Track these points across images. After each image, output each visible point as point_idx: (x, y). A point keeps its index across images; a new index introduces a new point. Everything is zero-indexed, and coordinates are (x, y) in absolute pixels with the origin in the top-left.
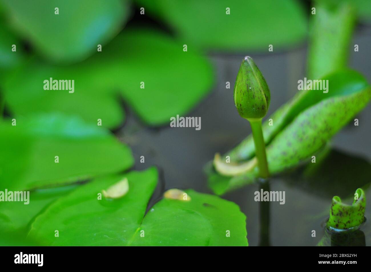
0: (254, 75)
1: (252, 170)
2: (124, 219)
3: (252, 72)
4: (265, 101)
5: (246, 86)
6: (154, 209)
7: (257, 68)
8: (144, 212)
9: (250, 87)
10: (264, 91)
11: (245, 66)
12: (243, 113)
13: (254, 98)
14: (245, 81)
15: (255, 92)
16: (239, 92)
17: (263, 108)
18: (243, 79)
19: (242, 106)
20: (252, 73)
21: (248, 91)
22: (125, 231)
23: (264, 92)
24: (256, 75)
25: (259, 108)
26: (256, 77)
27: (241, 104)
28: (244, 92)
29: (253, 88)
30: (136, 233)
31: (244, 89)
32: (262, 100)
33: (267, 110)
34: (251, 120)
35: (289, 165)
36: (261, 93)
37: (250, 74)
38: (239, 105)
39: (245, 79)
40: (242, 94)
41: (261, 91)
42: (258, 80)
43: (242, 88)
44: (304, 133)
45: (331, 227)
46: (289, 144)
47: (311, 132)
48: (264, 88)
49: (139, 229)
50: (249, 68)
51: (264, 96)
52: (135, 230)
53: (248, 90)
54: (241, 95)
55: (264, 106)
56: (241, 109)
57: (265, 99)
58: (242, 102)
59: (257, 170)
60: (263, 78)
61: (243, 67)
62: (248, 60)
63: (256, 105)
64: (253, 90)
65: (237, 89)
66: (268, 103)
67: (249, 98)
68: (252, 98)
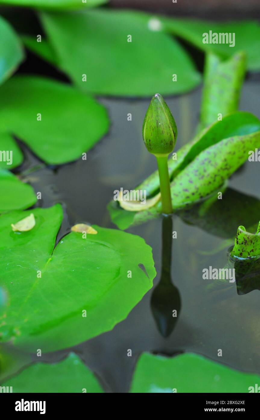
0: (163, 112)
1: (155, 206)
2: (34, 251)
3: (162, 108)
4: (173, 137)
5: (156, 122)
6: (63, 241)
7: (167, 105)
8: (54, 244)
9: (160, 123)
10: (172, 127)
11: (155, 103)
12: (151, 148)
13: (163, 133)
14: (155, 117)
15: (164, 128)
16: (149, 128)
17: (171, 143)
18: (153, 115)
19: (151, 141)
20: (162, 110)
21: (158, 127)
22: (37, 261)
23: (172, 129)
24: (165, 111)
25: (167, 144)
26: (166, 114)
27: (150, 139)
28: (154, 127)
29: (162, 124)
30: (47, 263)
31: (154, 124)
32: (171, 136)
33: (174, 145)
34: (157, 156)
35: (189, 202)
36: (170, 129)
37: (159, 111)
38: (148, 141)
39: (154, 115)
40: (152, 130)
41: (169, 127)
42: (167, 117)
43: (152, 124)
44: (205, 171)
45: (235, 256)
46: (191, 182)
47: (211, 170)
48: (172, 124)
49: (50, 259)
50: (159, 104)
51: (172, 132)
52: (47, 260)
53: (157, 125)
54: (150, 130)
55: (172, 142)
56: (150, 144)
57: (173, 135)
58: (151, 138)
59: (160, 205)
60: (171, 115)
61: (153, 104)
62: (158, 97)
63: (164, 140)
64: (162, 126)
65: (147, 124)
66: (175, 138)
67: (158, 133)
68: (161, 134)
